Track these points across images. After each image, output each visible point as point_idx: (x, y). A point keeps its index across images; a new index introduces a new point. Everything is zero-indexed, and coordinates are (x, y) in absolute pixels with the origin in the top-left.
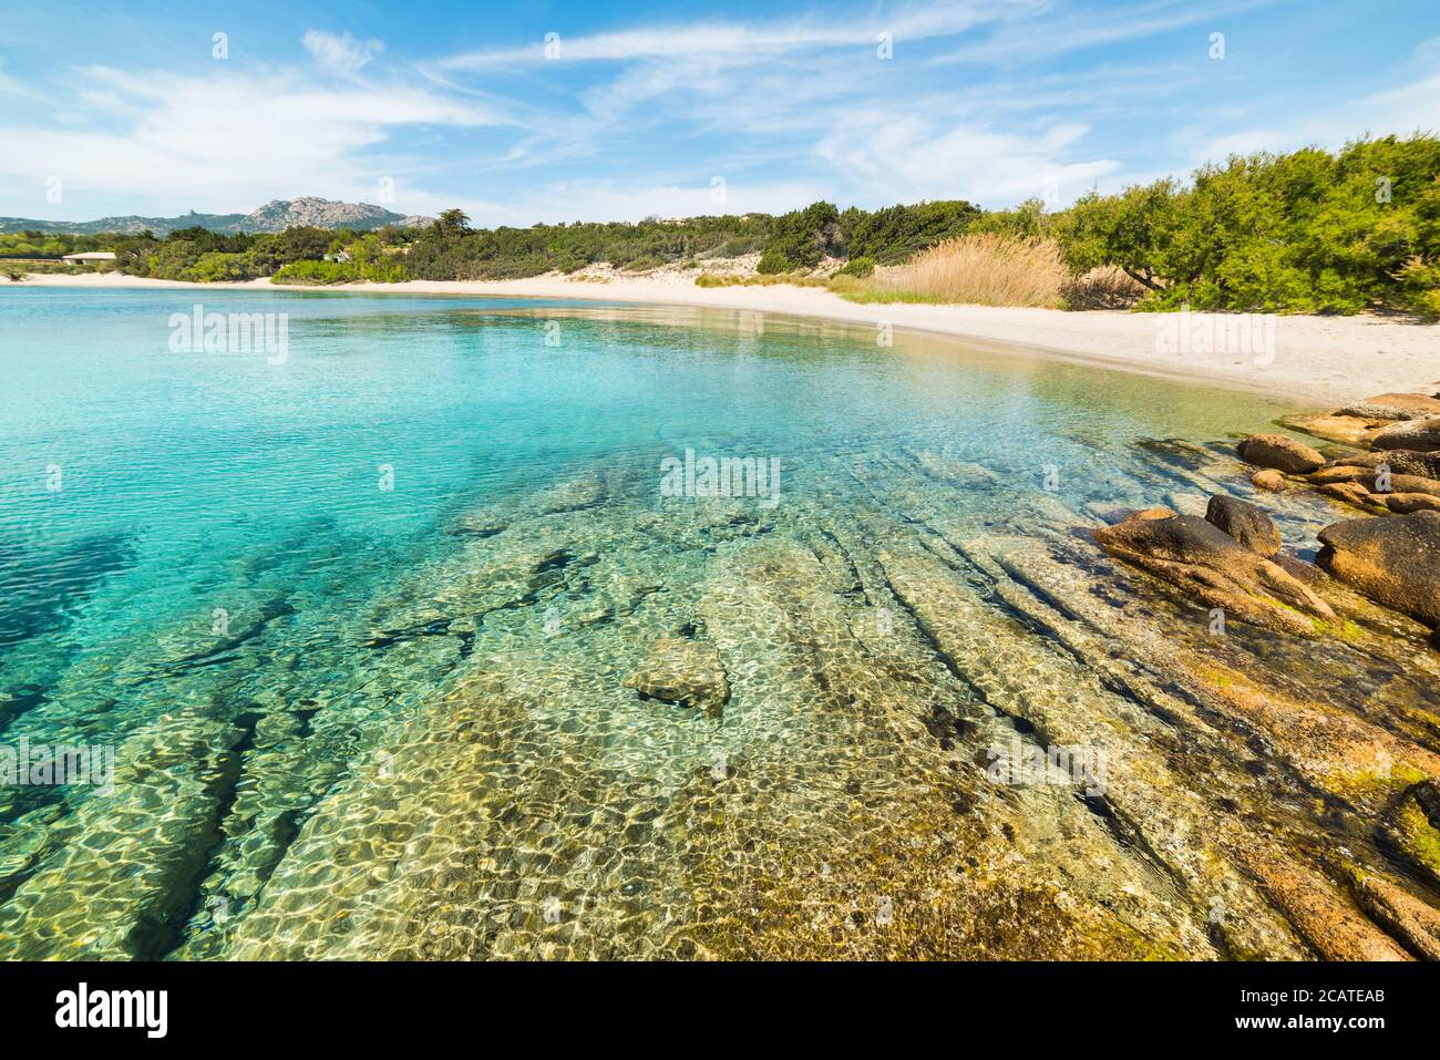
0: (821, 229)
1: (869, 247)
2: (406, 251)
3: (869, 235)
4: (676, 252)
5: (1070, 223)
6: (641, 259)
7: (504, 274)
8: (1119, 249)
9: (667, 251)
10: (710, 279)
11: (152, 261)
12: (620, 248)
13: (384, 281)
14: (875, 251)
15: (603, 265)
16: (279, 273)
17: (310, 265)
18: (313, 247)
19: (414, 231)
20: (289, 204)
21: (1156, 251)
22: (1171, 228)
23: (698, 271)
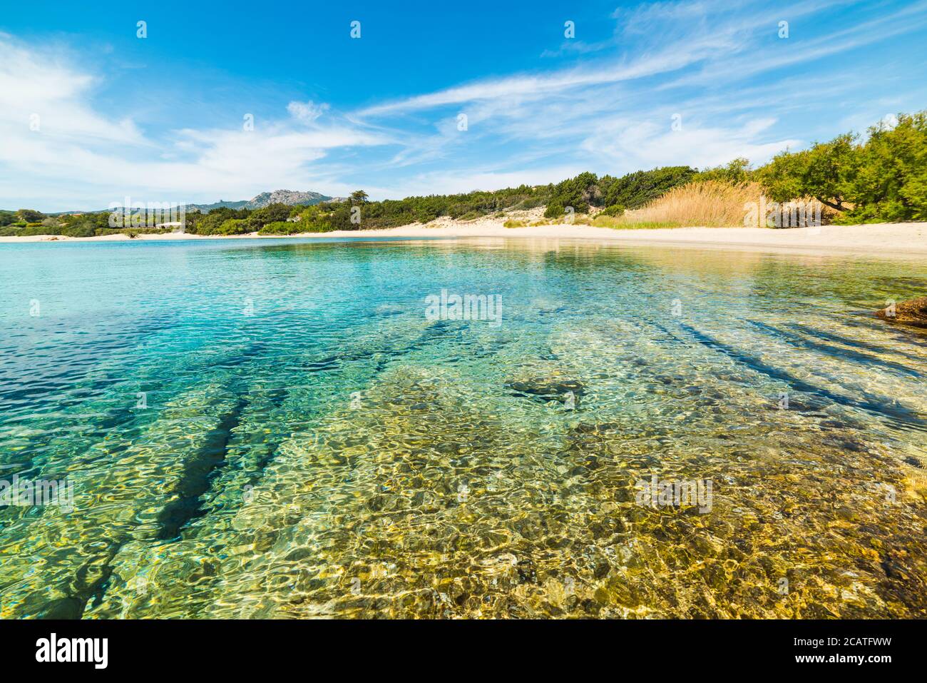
0: (586, 189)
1: (620, 198)
2: (332, 215)
3: (619, 191)
4: (491, 208)
5: (772, 171)
6: (470, 213)
7: (387, 225)
8: (813, 184)
9: (485, 208)
10: (513, 223)
11: (199, 225)
12: (456, 207)
13: (318, 231)
14: (624, 201)
15: (445, 218)
16: (263, 229)
17: (279, 224)
18: (281, 214)
19: (336, 204)
20: (271, 194)
21: (845, 183)
22: (854, 166)
23: (505, 219)
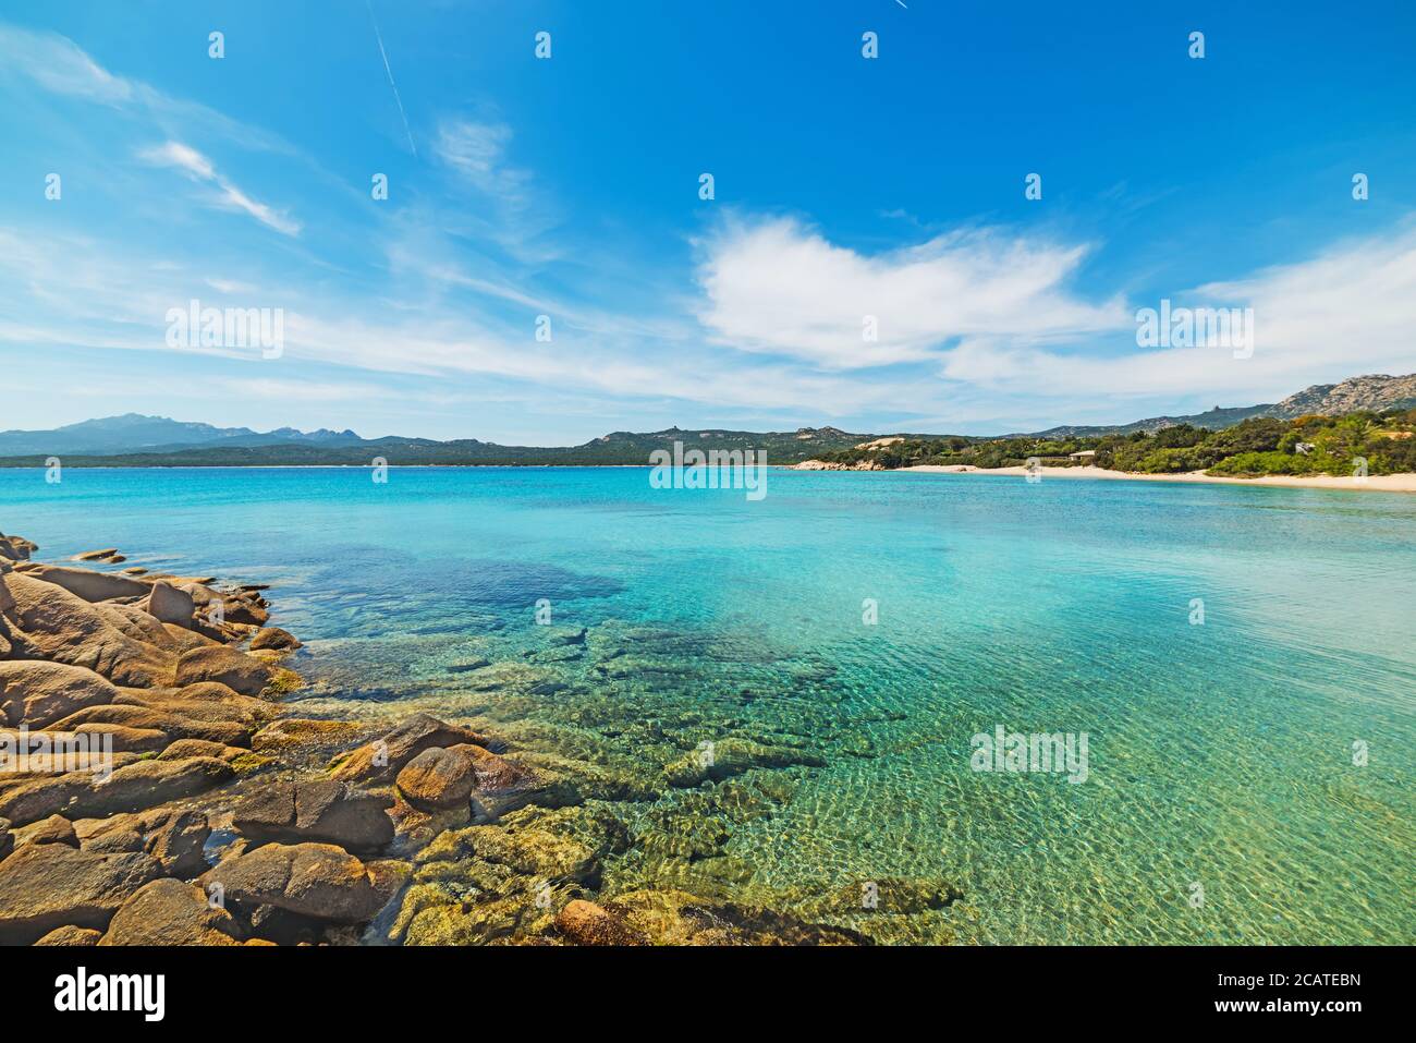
11: (1118, 456)
16: (1216, 465)
17: (1251, 457)
18: (1266, 438)
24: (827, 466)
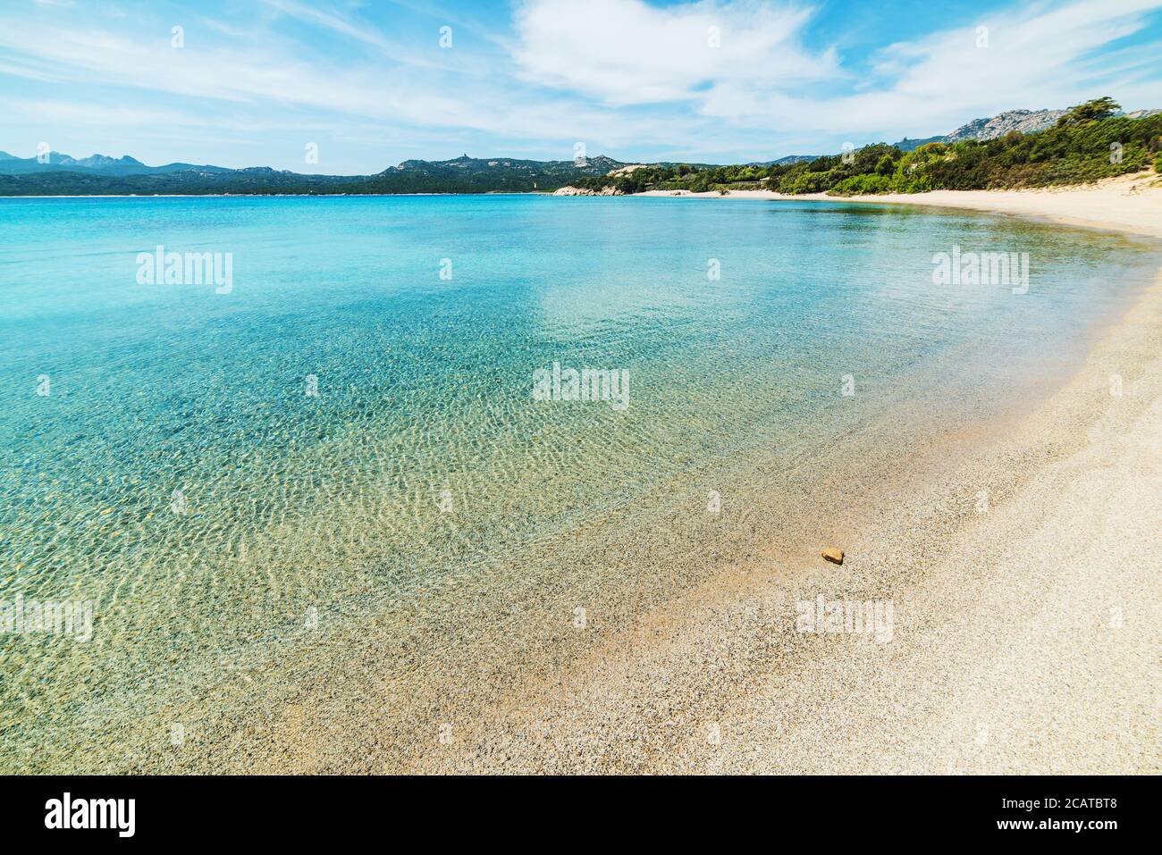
2: (947, 160)
11: (783, 180)
16: (836, 186)
17: (857, 179)
24: (578, 191)
